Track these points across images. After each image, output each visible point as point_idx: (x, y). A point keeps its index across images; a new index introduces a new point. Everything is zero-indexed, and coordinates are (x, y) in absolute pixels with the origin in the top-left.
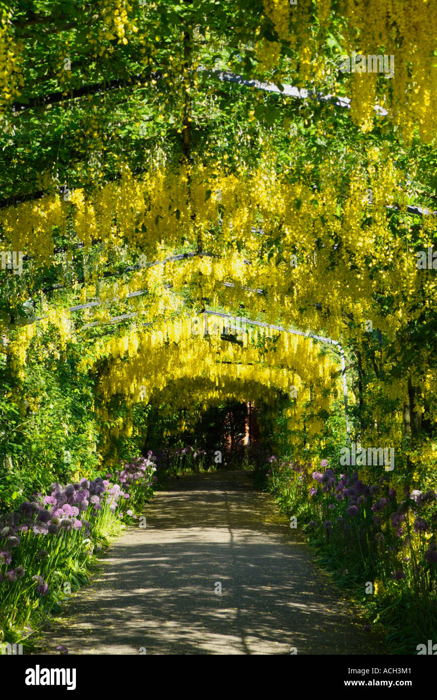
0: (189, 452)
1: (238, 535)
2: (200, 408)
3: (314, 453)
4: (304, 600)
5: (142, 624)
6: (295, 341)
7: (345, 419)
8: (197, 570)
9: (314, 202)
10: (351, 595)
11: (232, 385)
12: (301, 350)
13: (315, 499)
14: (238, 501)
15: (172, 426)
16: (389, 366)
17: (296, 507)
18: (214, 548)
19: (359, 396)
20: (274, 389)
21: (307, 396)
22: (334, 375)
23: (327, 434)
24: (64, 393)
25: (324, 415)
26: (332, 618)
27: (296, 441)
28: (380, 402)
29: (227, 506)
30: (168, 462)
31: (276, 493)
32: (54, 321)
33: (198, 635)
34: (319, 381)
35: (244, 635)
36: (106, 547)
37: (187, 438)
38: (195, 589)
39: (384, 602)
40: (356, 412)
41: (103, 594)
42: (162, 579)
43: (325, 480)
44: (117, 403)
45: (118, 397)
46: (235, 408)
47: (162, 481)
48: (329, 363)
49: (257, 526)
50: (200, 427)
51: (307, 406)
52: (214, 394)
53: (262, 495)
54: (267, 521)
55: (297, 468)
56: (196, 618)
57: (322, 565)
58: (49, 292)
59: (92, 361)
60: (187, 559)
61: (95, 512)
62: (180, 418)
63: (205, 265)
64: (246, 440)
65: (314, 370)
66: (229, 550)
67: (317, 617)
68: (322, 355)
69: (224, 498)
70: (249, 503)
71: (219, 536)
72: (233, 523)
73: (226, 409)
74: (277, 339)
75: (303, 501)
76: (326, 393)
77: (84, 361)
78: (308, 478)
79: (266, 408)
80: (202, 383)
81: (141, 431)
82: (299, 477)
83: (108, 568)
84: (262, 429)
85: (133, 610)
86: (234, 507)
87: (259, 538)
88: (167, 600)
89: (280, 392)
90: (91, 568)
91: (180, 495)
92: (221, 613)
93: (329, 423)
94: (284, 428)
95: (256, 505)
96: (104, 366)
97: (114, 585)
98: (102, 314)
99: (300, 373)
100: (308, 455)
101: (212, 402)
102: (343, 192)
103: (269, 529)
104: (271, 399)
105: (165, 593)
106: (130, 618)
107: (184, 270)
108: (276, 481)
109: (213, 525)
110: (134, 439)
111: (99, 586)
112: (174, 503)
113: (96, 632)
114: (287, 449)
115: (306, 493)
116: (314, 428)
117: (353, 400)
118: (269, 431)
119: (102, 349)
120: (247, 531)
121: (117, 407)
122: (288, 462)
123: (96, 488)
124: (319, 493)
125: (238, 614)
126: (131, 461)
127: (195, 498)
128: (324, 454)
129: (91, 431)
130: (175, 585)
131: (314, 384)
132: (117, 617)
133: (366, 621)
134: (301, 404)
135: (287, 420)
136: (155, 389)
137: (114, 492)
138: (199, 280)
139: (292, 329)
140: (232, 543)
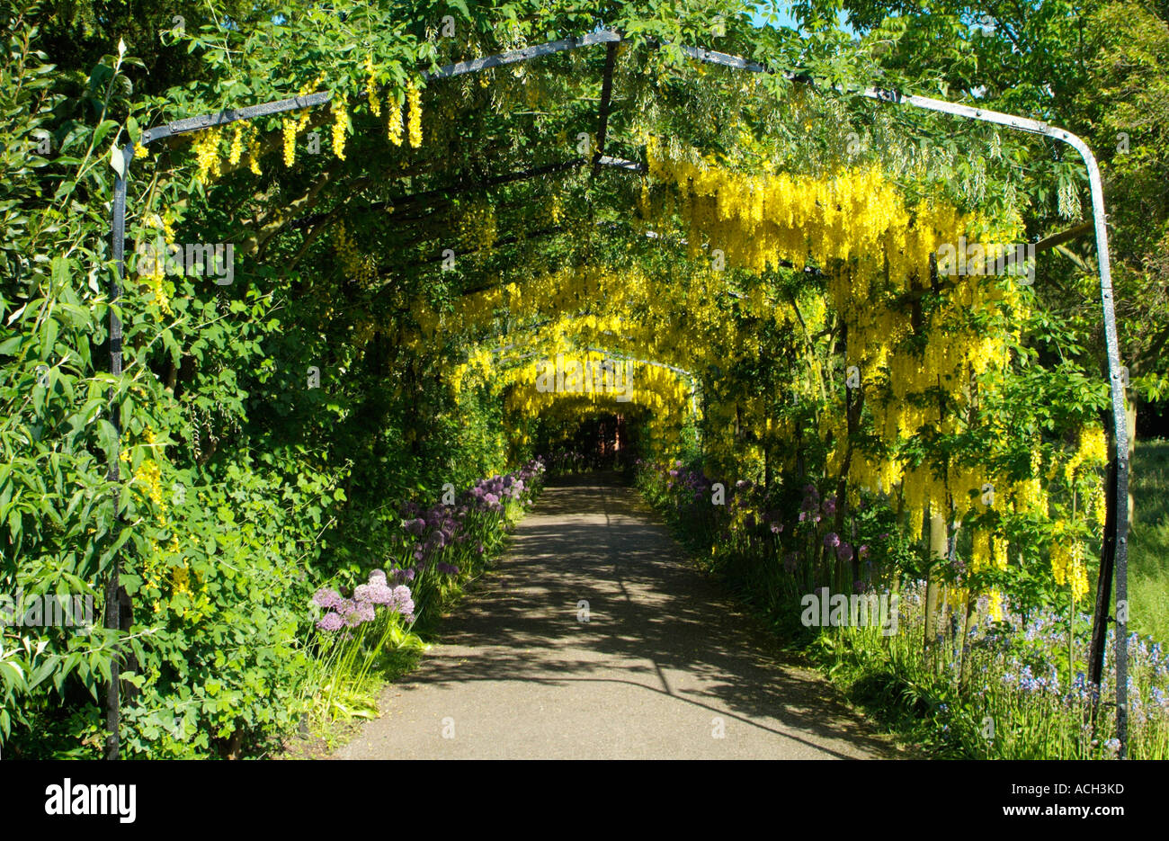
0: (570, 456)
1: (613, 518)
2: (579, 420)
3: (671, 456)
4: (663, 560)
5: (549, 575)
6: (657, 371)
7: (696, 431)
8: (584, 542)
9: (668, 290)
10: (697, 556)
11: (604, 401)
12: (661, 377)
13: (673, 491)
14: (612, 494)
15: (557, 435)
16: (724, 393)
17: (658, 498)
18: (595, 527)
19: (704, 413)
20: (640, 405)
21: (666, 412)
22: (687, 396)
23: (681, 441)
24: (484, 413)
25: (679, 427)
26: (682, 570)
27: (657, 446)
28: (718, 418)
29: (603, 498)
30: (553, 464)
31: (641, 488)
32: (480, 360)
33: (589, 581)
34: (675, 401)
35: (620, 581)
36: (513, 526)
37: (568, 445)
38: (585, 554)
39: (719, 559)
40: (702, 425)
41: (517, 557)
42: (557, 547)
43: (679, 475)
44: (515, 417)
45: (517, 412)
46: (607, 420)
47: (549, 479)
48: (682, 387)
49: (627, 512)
50: (578, 436)
51: (666, 419)
52: (591, 409)
53: (630, 490)
54: (635, 509)
55: (658, 468)
56: (587, 571)
57: (676, 538)
58: (480, 342)
59: (501, 386)
60: (575, 535)
61: (506, 500)
62: (562, 429)
63: (591, 321)
64: (617, 446)
65: (672, 393)
66: (608, 528)
67: (670, 570)
68: (677, 381)
69: (601, 492)
70: (620, 496)
71: (599, 519)
72: (608, 510)
73: (600, 421)
74: (643, 369)
75: (662, 494)
76: (680, 410)
77: (495, 387)
78: (667, 476)
79: (634, 421)
80: (583, 401)
81: (533, 438)
82: (660, 475)
83: (517, 542)
84: (629, 437)
85: (541, 567)
86: (608, 499)
87: (629, 521)
88: (563, 561)
89: (644, 407)
90: (504, 541)
91: (566, 490)
92: (603, 569)
93: (682, 433)
94: (648, 435)
95: (626, 498)
96: (509, 390)
97: (524, 552)
98: (514, 354)
99: (661, 393)
100: (667, 458)
101: (588, 415)
102: (686, 285)
103: (636, 515)
104: (637, 413)
105: (561, 557)
106: (540, 572)
107: (577, 324)
108: (641, 479)
109: (593, 511)
110: (528, 445)
111: (514, 553)
112: (561, 496)
113: (517, 580)
114: (651, 453)
115: (665, 488)
116: (670, 437)
117: (701, 417)
118: (636, 439)
119: (511, 377)
120: (619, 516)
121: (516, 422)
122: (651, 463)
123: (507, 483)
124: (674, 487)
125: (616, 569)
126: (525, 464)
127: (577, 492)
128: (679, 456)
129: (500, 441)
130: (569, 552)
131: (671, 402)
132: (530, 571)
133: (706, 572)
134: (661, 418)
135: (650, 430)
136: (545, 406)
137: (519, 484)
138: (587, 331)
139: (654, 363)
140: (608, 524)
